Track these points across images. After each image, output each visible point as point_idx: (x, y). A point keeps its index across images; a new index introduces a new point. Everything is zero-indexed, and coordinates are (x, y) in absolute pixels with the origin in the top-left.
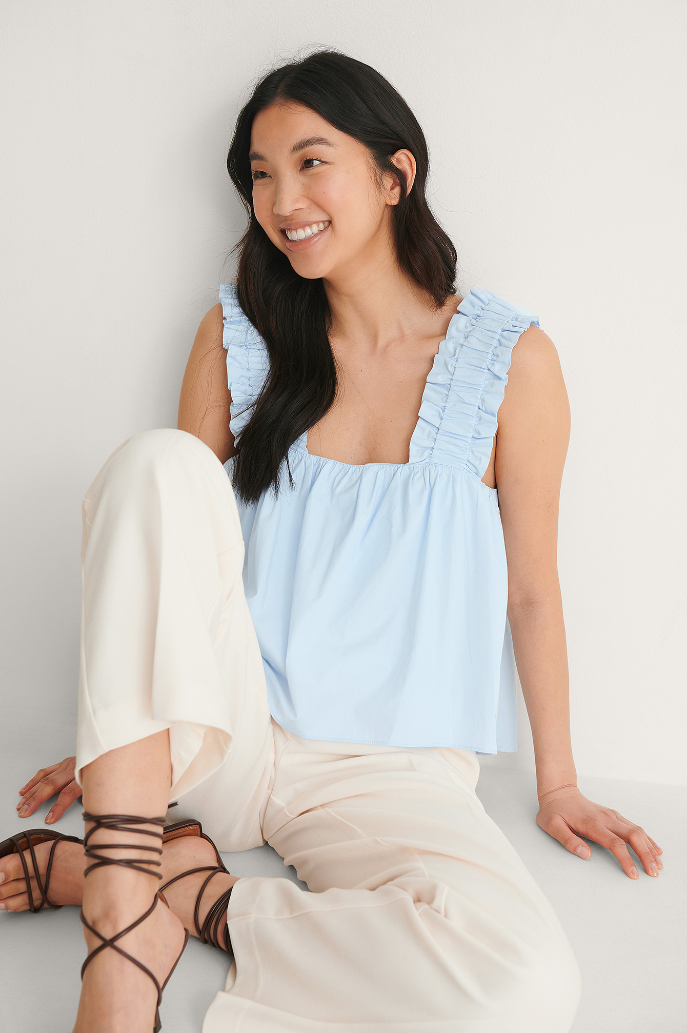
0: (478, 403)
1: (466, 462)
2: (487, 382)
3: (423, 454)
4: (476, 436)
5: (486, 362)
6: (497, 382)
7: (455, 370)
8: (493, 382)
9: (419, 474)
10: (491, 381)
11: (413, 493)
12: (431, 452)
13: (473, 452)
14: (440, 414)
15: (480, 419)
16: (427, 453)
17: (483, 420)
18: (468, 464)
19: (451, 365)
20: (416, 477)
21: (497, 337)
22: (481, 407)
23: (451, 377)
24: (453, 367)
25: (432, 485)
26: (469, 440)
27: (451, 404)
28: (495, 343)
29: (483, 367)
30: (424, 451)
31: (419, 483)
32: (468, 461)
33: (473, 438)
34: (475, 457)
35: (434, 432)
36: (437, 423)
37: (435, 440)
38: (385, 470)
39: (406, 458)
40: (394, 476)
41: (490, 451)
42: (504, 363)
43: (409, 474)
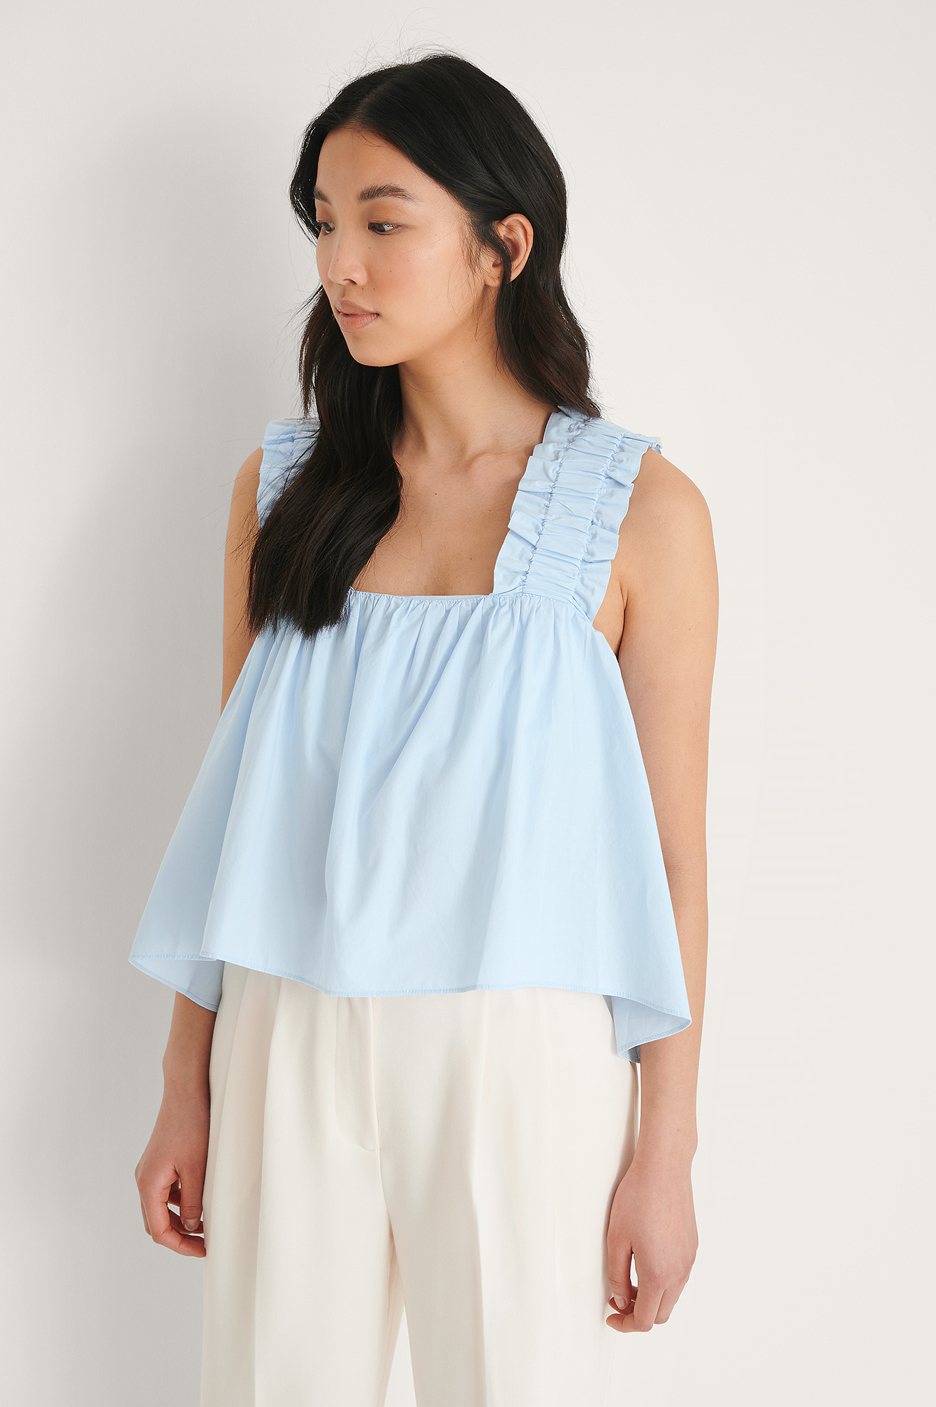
0: (592, 516)
1: (573, 594)
2: (604, 491)
3: (512, 581)
4: (588, 558)
5: (603, 467)
6: (618, 490)
7: (557, 477)
8: (613, 491)
9: (506, 608)
10: (610, 490)
11: (493, 637)
12: (524, 578)
13: (582, 580)
14: (537, 527)
15: (594, 536)
16: (518, 580)
17: (598, 539)
18: (576, 597)
19: (554, 469)
20: (503, 610)
21: (618, 443)
22: (595, 521)
23: (553, 484)
24: (555, 472)
25: (524, 621)
26: (578, 563)
27: (554, 517)
28: (615, 448)
29: (600, 471)
30: (515, 577)
31: (504, 621)
32: (576, 593)
33: (584, 561)
34: (586, 587)
35: (530, 548)
36: (533, 539)
37: (530, 561)
38: (459, 604)
39: (488, 588)
40: (473, 611)
41: (606, 579)
42: (630, 469)
43: (494, 607)
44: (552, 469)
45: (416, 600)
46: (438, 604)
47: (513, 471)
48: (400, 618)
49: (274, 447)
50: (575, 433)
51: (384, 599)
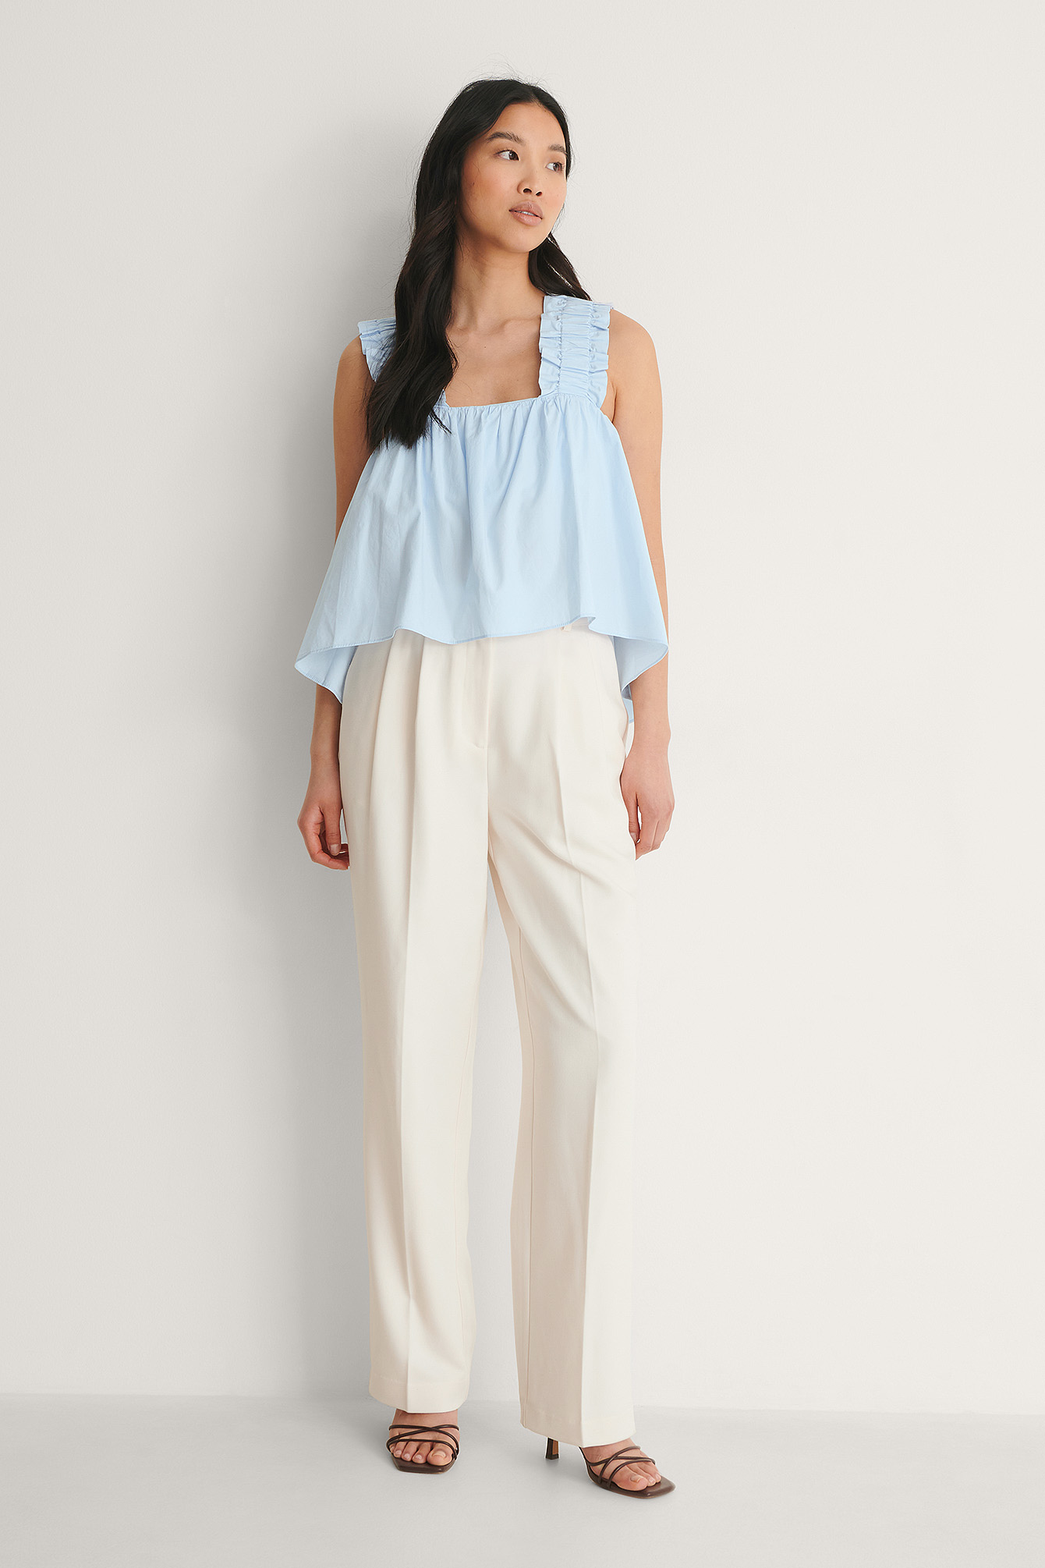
0: (590, 347)
1: (590, 393)
2: (592, 334)
3: (551, 387)
4: (592, 370)
5: (588, 321)
6: (601, 332)
7: (562, 328)
8: (598, 333)
9: (552, 402)
10: (596, 332)
11: (549, 418)
12: (558, 385)
13: (591, 382)
14: (558, 355)
15: (593, 357)
16: (554, 386)
17: (595, 359)
20: (551, 404)
21: (592, 308)
22: (592, 349)
23: (560, 332)
24: (559, 326)
25: (564, 411)
26: (588, 374)
27: (566, 349)
28: (591, 311)
29: (587, 323)
30: (552, 385)
31: (553, 409)
32: (590, 390)
33: (590, 372)
34: (595, 387)
35: (557, 369)
36: (558, 362)
37: (559, 375)
38: (522, 405)
39: (538, 392)
40: (531, 408)
41: (606, 381)
42: (605, 321)
43: (544, 403)
44: (557, 325)
45: (493, 406)
46: (507, 408)
47: (535, 330)
48: (486, 417)
49: (368, 338)
50: (563, 306)
51: (471, 408)
